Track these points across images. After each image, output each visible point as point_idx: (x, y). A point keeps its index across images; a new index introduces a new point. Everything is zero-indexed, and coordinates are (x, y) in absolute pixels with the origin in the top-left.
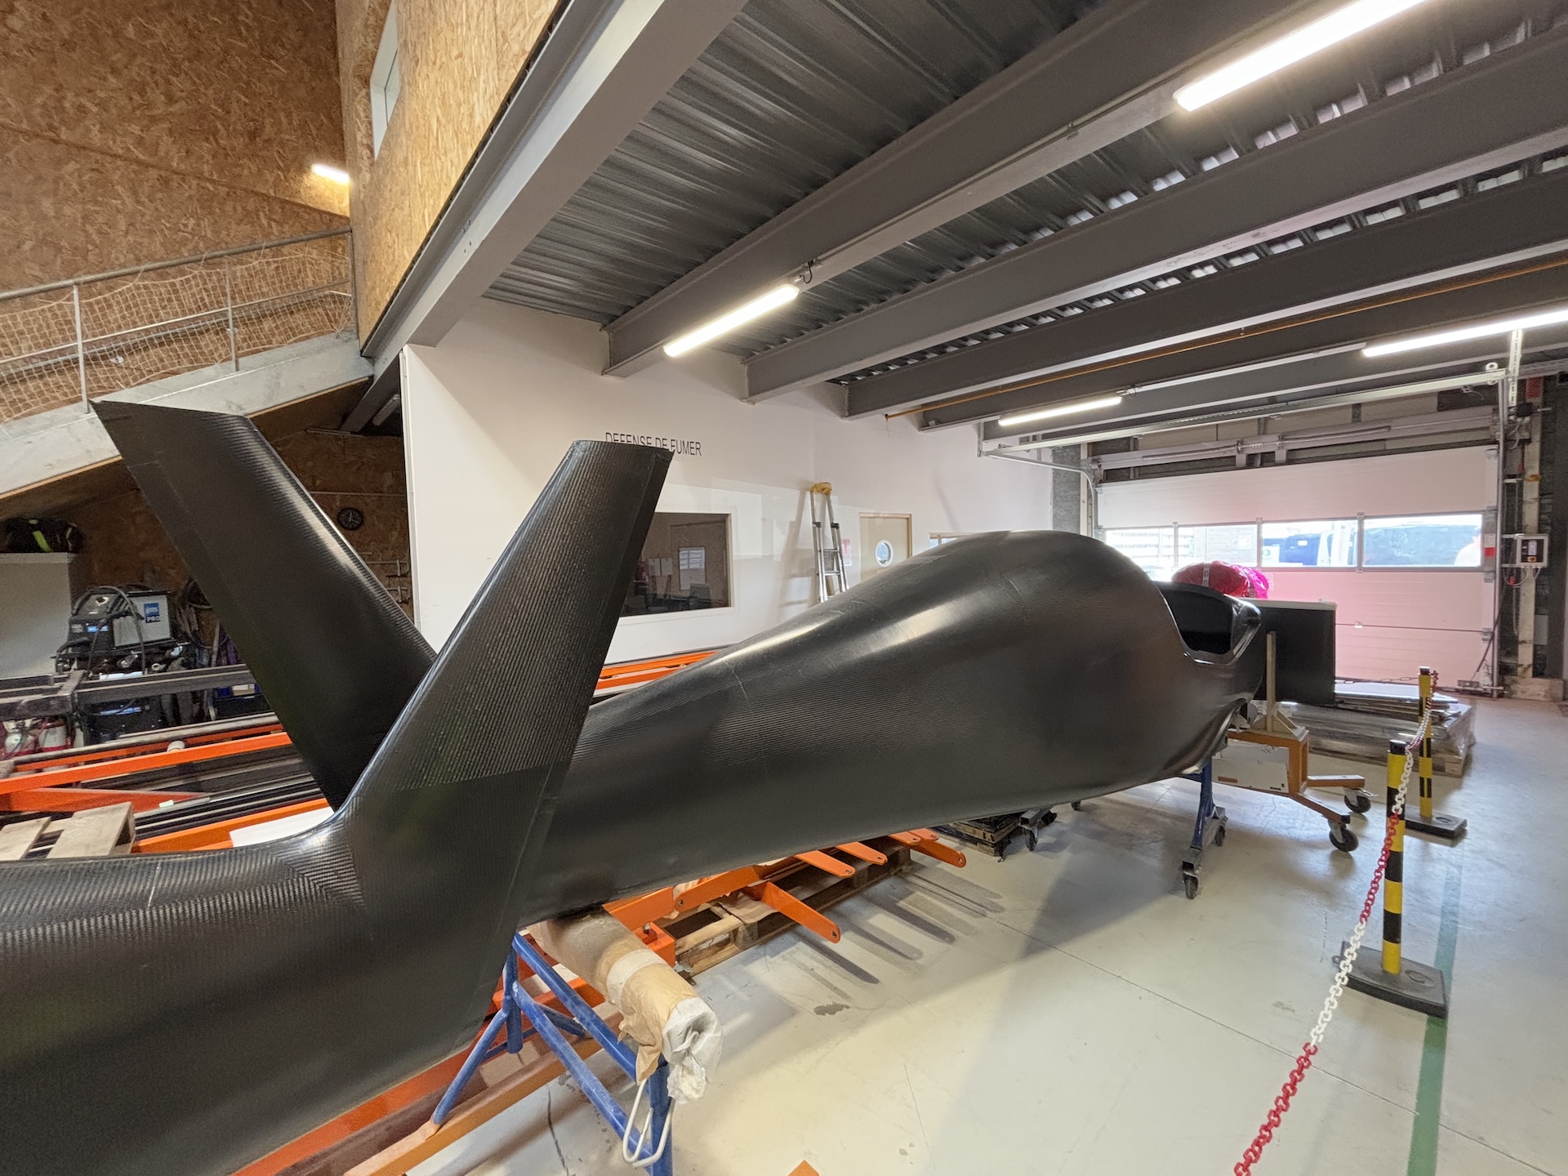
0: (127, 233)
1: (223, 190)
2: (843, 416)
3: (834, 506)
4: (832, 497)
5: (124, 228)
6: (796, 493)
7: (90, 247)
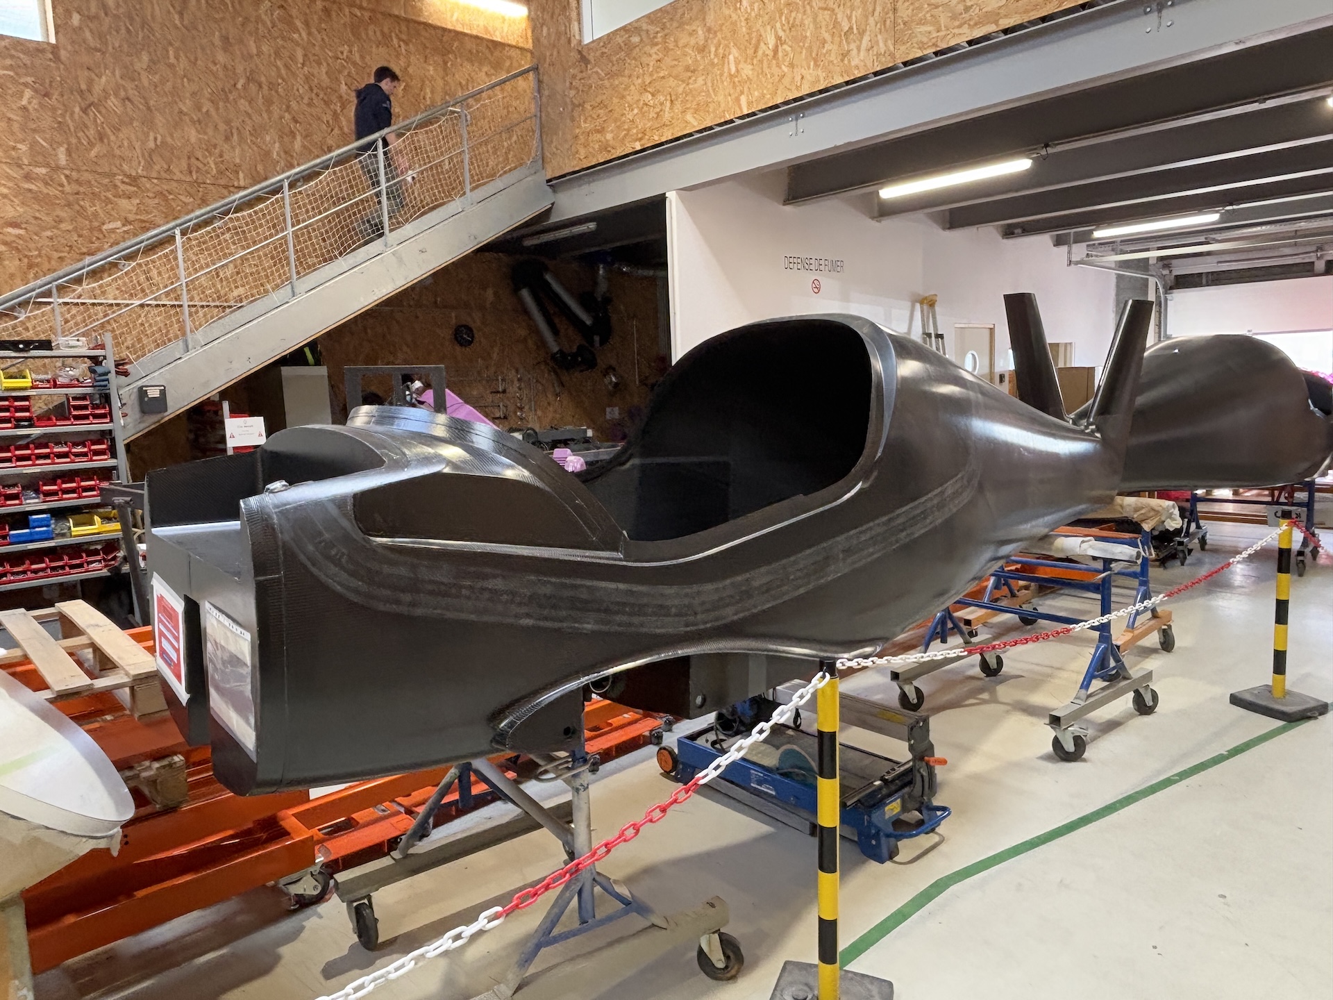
0: (303, 64)
1: (367, 14)
2: (944, 229)
3: (938, 317)
4: (937, 308)
5: (301, 61)
6: (909, 304)
7: (280, 81)
